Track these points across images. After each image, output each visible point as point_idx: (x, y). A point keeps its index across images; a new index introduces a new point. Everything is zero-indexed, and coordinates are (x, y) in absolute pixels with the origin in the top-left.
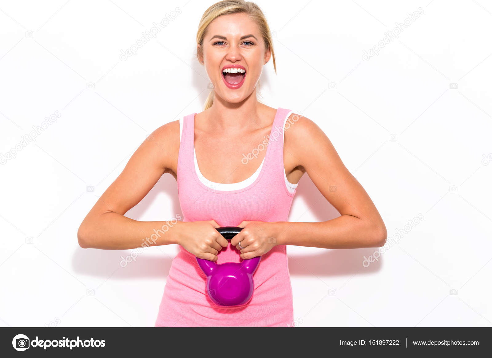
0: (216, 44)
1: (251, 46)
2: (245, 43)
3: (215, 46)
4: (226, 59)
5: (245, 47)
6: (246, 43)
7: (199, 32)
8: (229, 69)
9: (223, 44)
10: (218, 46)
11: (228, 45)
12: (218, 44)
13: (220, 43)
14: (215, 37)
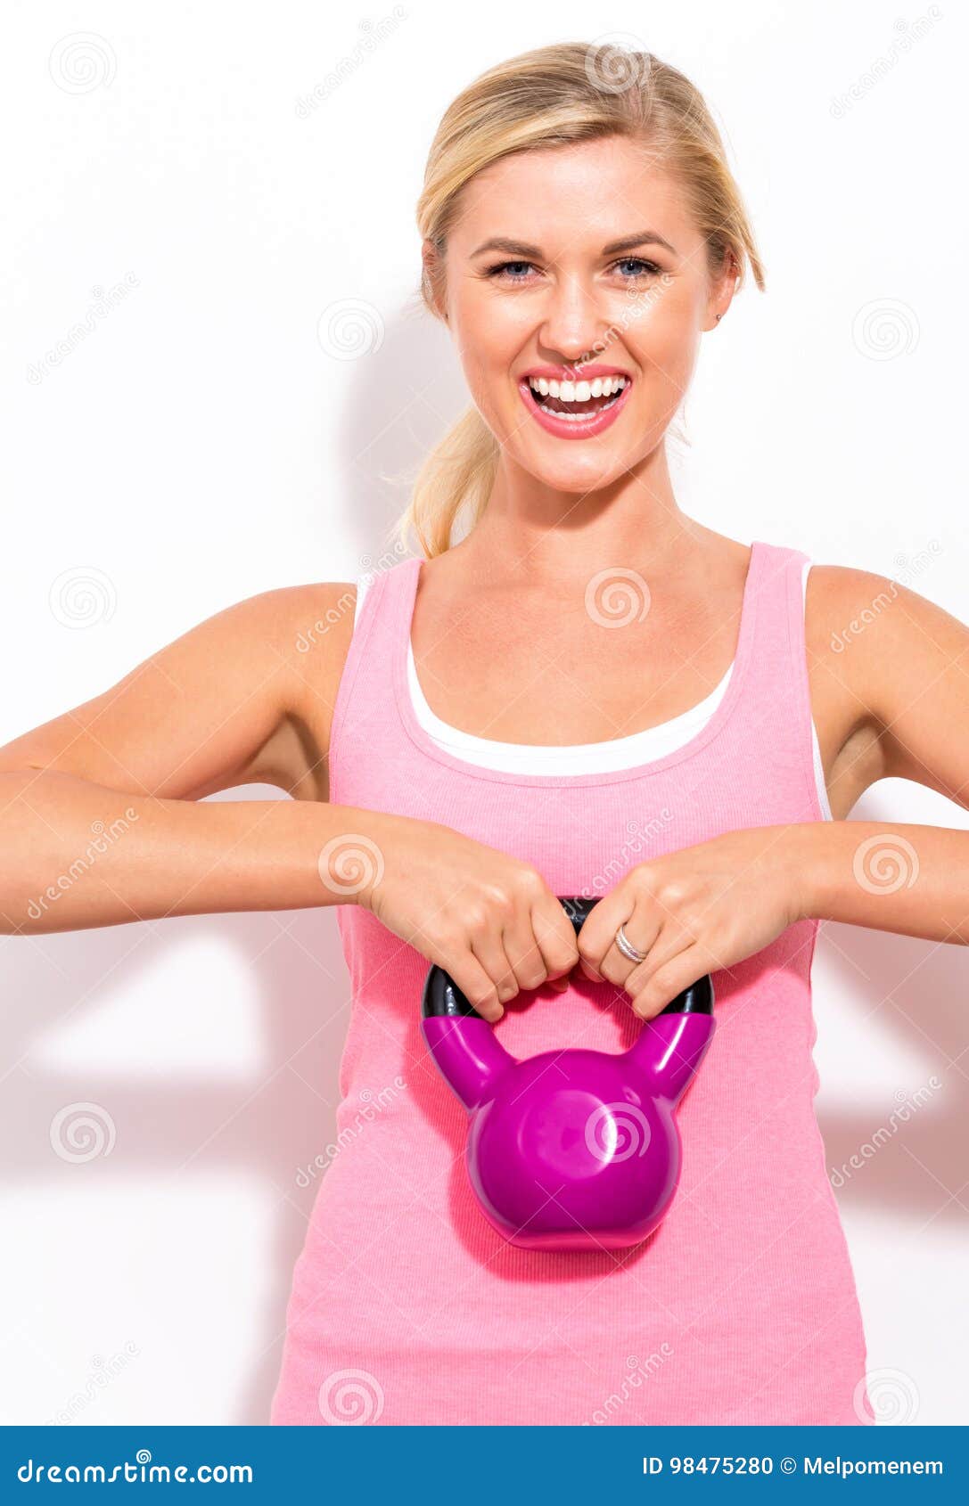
0: (496, 270)
1: (650, 281)
2: (622, 265)
3: (495, 280)
4: (539, 343)
5: (623, 284)
6: (625, 268)
7: (423, 204)
8: (554, 383)
9: (530, 271)
10: (507, 280)
11: (550, 278)
12: (506, 270)
13: (518, 267)
14: (492, 245)
